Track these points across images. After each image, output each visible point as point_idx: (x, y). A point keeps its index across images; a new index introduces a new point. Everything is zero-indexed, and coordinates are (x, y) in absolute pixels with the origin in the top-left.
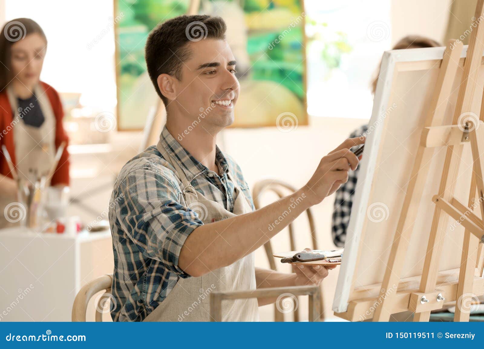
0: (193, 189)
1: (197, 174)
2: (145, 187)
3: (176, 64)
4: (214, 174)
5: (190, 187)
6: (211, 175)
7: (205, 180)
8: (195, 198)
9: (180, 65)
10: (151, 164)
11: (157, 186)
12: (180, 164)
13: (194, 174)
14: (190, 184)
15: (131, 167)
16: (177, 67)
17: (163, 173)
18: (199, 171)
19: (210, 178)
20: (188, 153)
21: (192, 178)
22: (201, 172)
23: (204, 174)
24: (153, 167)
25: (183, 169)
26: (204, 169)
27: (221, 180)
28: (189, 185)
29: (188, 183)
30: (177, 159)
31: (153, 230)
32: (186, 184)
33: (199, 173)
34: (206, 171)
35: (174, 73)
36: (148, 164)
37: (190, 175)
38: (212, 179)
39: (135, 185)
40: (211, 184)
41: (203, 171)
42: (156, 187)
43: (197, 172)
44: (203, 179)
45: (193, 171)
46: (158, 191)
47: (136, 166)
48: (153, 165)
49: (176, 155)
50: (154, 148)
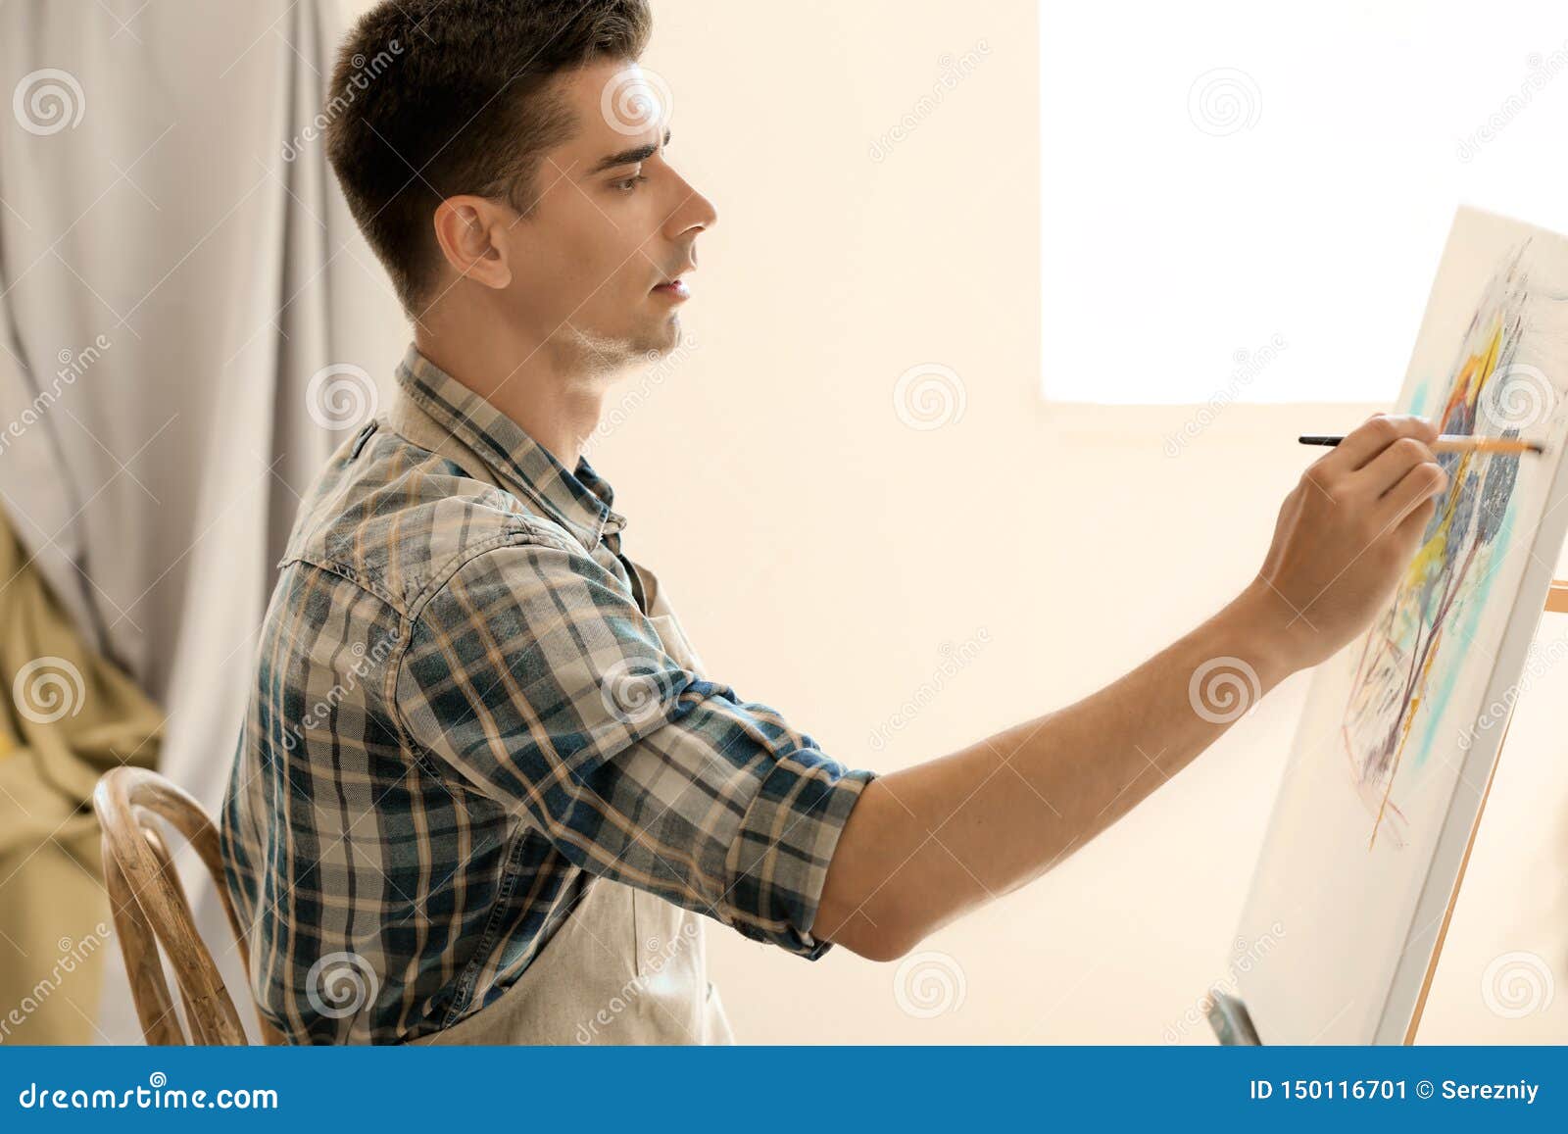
1: (599, 530)
2: (555, 609)
11: (595, 601)
13: (589, 529)
18: (594, 519)
20: (552, 460)
22: (601, 520)
26: (605, 512)
30: (527, 484)
31: (646, 792)
33: (599, 525)
34: (609, 517)
35: (502, 188)
36: (515, 523)
39: (509, 606)
41: (603, 516)
42: (593, 604)
49: (518, 470)
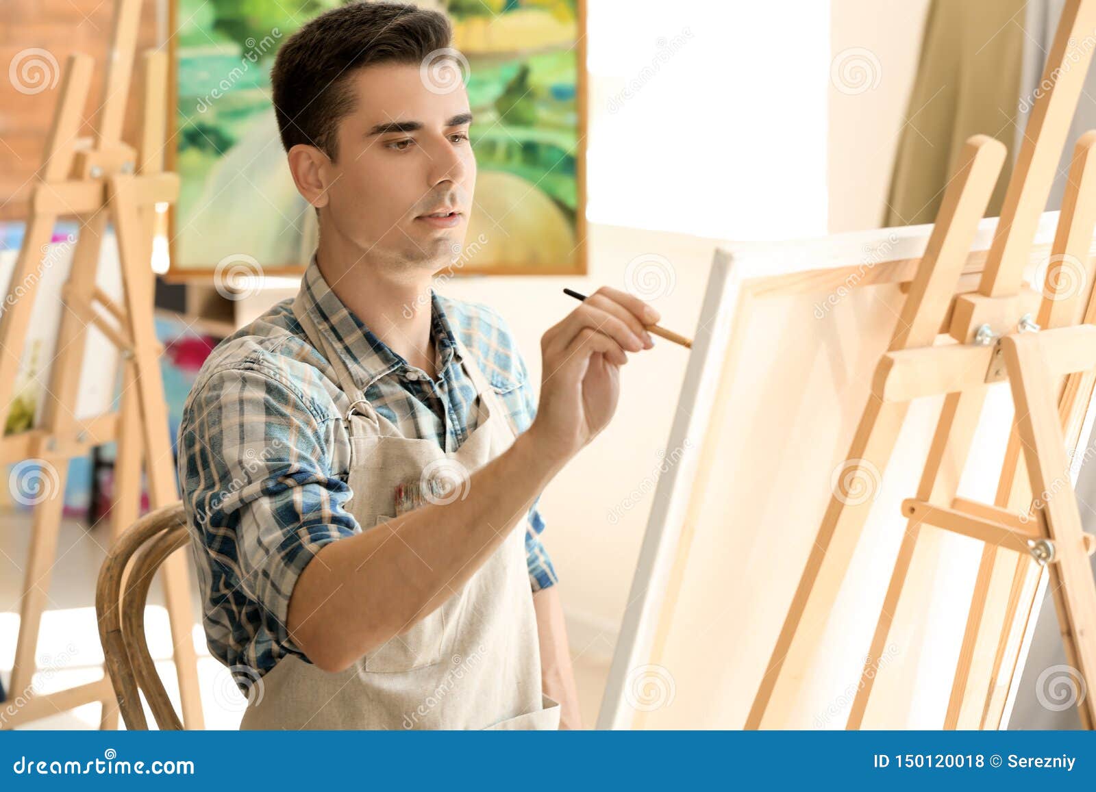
0: (369, 407)
1: (380, 374)
2: (238, 413)
3: (326, 119)
4: (420, 375)
5: (365, 403)
6: (412, 377)
7: (399, 388)
8: (374, 429)
9: (333, 122)
10: (261, 357)
11: (266, 412)
12: (339, 351)
13: (373, 372)
14: (364, 397)
15: (217, 363)
16: (327, 126)
17: (287, 379)
18: (384, 367)
19: (412, 382)
20: (360, 325)
21: (367, 384)
22: (389, 369)
23: (397, 373)
24: (265, 363)
25: (347, 362)
26: (398, 363)
27: (436, 387)
28: (362, 399)
29: (359, 396)
30: (336, 339)
32: (355, 395)
33: (384, 371)
34: (401, 367)
35: (322, 143)
36: (254, 356)
37: (362, 377)
38: (415, 387)
39: (218, 407)
40: (411, 395)
41: (393, 366)
42: (264, 413)
43: (380, 369)
44: (393, 386)
45: (371, 368)
46: (268, 425)
47: (228, 361)
48: (268, 356)
49: (333, 329)
50: (286, 310)
